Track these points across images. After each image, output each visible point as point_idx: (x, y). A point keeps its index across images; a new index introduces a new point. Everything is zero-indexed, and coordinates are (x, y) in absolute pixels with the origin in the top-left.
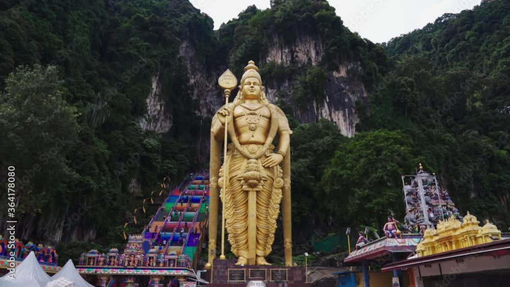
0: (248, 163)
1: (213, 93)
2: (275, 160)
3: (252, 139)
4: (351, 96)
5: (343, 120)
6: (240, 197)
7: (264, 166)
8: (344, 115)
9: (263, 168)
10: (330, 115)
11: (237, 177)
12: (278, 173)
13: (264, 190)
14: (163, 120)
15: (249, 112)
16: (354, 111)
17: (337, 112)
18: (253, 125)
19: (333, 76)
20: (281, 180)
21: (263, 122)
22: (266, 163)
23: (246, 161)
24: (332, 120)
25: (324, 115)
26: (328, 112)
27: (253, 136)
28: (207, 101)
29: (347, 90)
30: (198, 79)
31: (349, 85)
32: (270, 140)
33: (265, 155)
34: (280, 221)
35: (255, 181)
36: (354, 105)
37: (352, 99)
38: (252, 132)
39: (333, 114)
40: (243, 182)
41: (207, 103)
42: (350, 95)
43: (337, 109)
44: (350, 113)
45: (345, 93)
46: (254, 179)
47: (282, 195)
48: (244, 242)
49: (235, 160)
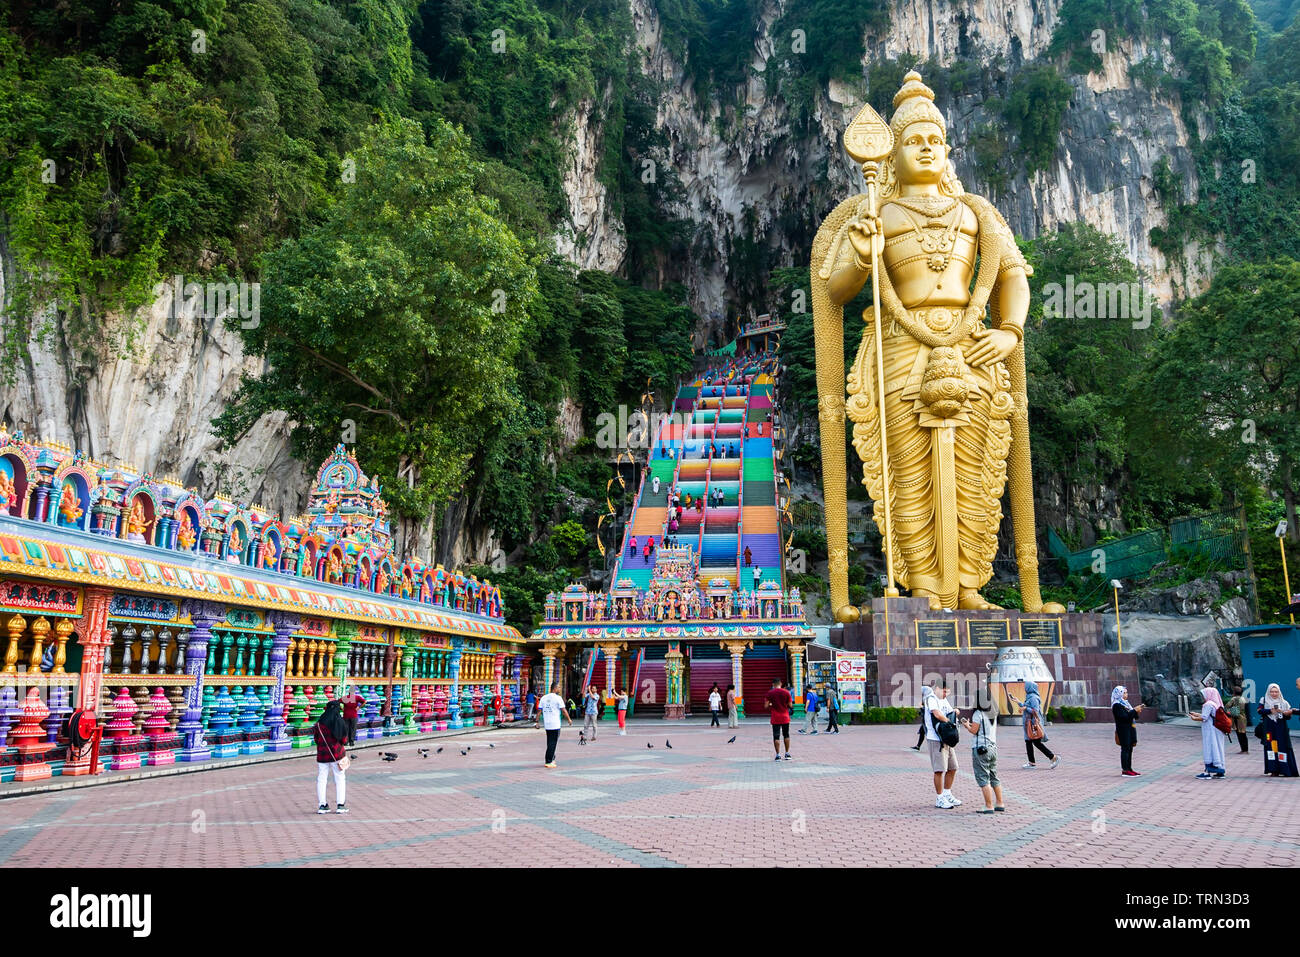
0: (930, 359)
1: (713, 153)
2: (1000, 348)
3: (938, 295)
4: (1139, 146)
5: (1113, 220)
6: (912, 444)
7: (970, 365)
8: (1117, 205)
9: (967, 368)
10: (1076, 206)
11: (904, 392)
12: (1000, 377)
13: (973, 425)
14: (603, 239)
15: (924, 221)
16: (1146, 190)
17: (1095, 197)
18: (941, 259)
19: (1085, 87)
20: (1008, 395)
21: (963, 248)
22: (976, 355)
23: (924, 351)
24: (1081, 219)
25: (1058, 205)
26: (1069, 198)
27: (939, 287)
28: (700, 177)
29: (1129, 130)
30: (674, 116)
31: (1134, 112)
32: (983, 294)
33: (971, 336)
34: (1006, 501)
35: (955, 404)
36: (1149, 175)
37: (1143, 156)
38: (936, 275)
39: (1084, 205)
40: (918, 405)
41: (699, 182)
42: (1136, 144)
43: (1096, 188)
44: (1137, 198)
45: (1121, 140)
46: (952, 398)
47: (1012, 436)
48: (926, 553)
49: (893, 350)
